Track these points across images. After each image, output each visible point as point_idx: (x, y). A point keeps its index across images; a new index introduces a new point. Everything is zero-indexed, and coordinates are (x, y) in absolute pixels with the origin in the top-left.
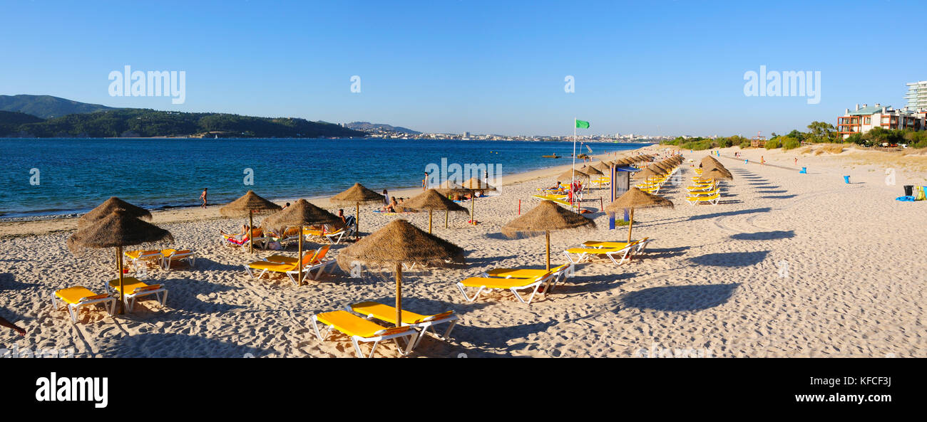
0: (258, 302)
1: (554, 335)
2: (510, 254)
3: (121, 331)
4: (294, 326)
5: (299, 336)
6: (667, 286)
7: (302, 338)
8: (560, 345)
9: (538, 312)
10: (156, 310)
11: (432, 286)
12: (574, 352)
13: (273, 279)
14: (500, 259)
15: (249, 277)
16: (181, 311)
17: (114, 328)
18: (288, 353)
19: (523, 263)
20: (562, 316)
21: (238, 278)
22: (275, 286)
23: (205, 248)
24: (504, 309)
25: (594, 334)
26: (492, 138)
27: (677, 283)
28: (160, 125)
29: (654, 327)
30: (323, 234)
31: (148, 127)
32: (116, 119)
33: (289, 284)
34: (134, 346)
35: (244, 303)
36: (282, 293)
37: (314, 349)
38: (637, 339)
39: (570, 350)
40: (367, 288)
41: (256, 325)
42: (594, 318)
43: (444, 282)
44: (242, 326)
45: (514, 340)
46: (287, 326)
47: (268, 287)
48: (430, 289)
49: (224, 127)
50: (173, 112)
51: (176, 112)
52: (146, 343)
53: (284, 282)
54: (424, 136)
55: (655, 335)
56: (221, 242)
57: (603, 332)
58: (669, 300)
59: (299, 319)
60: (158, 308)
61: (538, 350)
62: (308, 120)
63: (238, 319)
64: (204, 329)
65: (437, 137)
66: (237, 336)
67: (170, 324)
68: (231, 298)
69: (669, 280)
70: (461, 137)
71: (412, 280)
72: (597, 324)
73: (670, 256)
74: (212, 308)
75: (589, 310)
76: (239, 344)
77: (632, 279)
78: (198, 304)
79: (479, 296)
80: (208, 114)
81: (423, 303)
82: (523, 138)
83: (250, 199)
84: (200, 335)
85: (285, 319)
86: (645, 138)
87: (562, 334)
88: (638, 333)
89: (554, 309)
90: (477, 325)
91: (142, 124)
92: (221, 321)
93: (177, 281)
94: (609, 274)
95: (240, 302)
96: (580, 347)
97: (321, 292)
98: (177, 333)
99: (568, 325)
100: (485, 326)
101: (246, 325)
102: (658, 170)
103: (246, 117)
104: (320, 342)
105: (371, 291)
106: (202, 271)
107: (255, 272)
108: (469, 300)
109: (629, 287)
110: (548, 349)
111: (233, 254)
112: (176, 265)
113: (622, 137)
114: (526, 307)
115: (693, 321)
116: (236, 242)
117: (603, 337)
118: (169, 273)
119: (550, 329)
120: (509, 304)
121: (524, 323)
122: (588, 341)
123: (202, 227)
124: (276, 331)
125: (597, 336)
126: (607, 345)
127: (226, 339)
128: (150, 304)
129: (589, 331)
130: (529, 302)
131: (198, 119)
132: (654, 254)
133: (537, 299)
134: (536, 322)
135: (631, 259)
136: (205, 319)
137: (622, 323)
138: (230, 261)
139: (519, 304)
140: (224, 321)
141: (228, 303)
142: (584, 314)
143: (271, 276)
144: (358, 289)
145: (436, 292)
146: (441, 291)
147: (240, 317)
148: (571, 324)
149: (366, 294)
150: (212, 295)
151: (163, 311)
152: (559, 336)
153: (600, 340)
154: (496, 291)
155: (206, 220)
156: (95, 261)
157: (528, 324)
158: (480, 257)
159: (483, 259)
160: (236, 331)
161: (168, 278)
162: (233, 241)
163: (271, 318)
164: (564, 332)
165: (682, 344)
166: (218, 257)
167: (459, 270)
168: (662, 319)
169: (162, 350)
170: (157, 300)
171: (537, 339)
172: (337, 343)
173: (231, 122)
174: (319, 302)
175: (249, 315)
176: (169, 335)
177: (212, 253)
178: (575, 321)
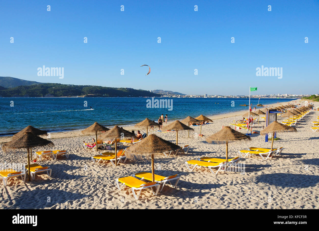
0: (95, 174)
1: (223, 190)
2: (214, 151)
3: (27, 189)
4: (109, 184)
5: (110, 189)
6: (288, 173)
7: (111, 189)
8: (225, 195)
9: (219, 179)
10: (46, 179)
11: (176, 164)
12: (231, 199)
13: (104, 163)
14: (209, 153)
15: (93, 163)
16: (58, 179)
17: (24, 187)
18: (103, 196)
19: (218, 155)
20: (230, 182)
21: (88, 163)
22: (105, 167)
23: (75, 150)
24: (204, 176)
25: (242, 192)
26: (217, 97)
27: (294, 173)
28: (63, 91)
29: (275, 193)
30: (132, 142)
31: (58, 92)
32: (42, 88)
33: (111, 165)
34: (32, 196)
35: (88, 175)
36: (107, 169)
37: (116, 194)
38: (264, 198)
39: (229, 199)
40: (147, 166)
41: (92, 184)
42: (245, 185)
43: (181, 162)
44: (85, 185)
45: (205, 190)
46: (106, 184)
47: (101, 167)
48: (175, 165)
49: (94, 92)
50: (70, 85)
51: (72, 85)
52: (38, 194)
53: (109, 164)
54: (187, 96)
55: (274, 197)
56: (84, 147)
57: (247, 192)
58: (287, 180)
59: (112, 181)
60: (47, 178)
61: (214, 196)
62: (134, 89)
63: (84, 182)
64: (67, 187)
65: (193, 96)
66: (81, 190)
67: (51, 185)
68: (83, 172)
69: (290, 170)
70: (203, 96)
71: (168, 162)
72: (245, 188)
73: (294, 157)
74: (73, 177)
75: (243, 181)
76: (82, 193)
77: (270, 168)
78: (67, 176)
79: (195, 169)
80: (87, 86)
81: (170, 172)
82: (231, 97)
83: (96, 126)
84: (64, 190)
85: (106, 181)
86: (294, 96)
87: (228, 191)
88: (265, 195)
89: (227, 178)
90: (191, 181)
91: (55, 91)
92: (75, 183)
93: (59, 165)
94: (259, 164)
95: (86, 174)
96: (234, 198)
97: (125, 169)
98: (54, 189)
99: (231, 187)
100: (194, 182)
101: (86, 185)
102: (296, 113)
103: (105, 87)
104: (119, 191)
105: (148, 167)
106: (71, 160)
107: (97, 160)
108: (190, 170)
109: (267, 171)
110: (219, 197)
111: (88, 152)
112: (59, 157)
113: (281, 96)
114: (214, 176)
115: (297, 193)
116: (90, 147)
117: (246, 195)
118: (56, 162)
119: (222, 187)
120: (207, 174)
121: (211, 183)
122: (239, 196)
123: (76, 140)
124: (100, 187)
125: (244, 194)
126: (248, 199)
127: (76, 191)
128: (44, 176)
129: (241, 191)
130: (216, 174)
131: (82, 88)
132: (286, 156)
133: (220, 173)
134: (217, 184)
135: (272, 157)
136: (68, 182)
137: (258, 189)
138: (86, 155)
139: (212, 174)
140: (77, 183)
141: (81, 175)
142: (240, 182)
143: (104, 162)
144: (142, 167)
145: (177, 166)
146: (179, 166)
147: (85, 181)
148: (233, 186)
149: (145, 169)
150: (74, 171)
151: (49, 179)
152: (225, 191)
153: (245, 196)
154: (203, 167)
155: (79, 136)
156: (21, 157)
157: (213, 184)
158: (200, 151)
159: (201, 152)
160: (81, 187)
161: (55, 164)
162: (89, 146)
163: (99, 181)
164: (229, 189)
165: (288, 204)
166: (81, 154)
167: (189, 157)
168: (280, 189)
169: (45, 197)
170: (47, 174)
171: (215, 191)
172: (127, 191)
173: (98, 90)
174: (123, 173)
175: (89, 180)
176: (50, 190)
177: (78, 152)
178: (235, 185)
